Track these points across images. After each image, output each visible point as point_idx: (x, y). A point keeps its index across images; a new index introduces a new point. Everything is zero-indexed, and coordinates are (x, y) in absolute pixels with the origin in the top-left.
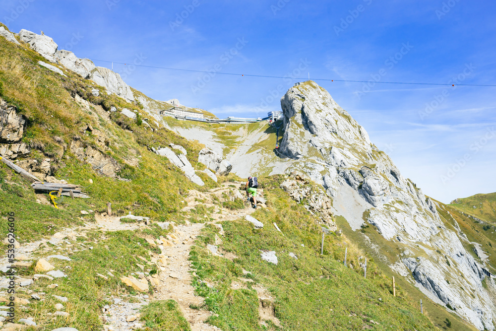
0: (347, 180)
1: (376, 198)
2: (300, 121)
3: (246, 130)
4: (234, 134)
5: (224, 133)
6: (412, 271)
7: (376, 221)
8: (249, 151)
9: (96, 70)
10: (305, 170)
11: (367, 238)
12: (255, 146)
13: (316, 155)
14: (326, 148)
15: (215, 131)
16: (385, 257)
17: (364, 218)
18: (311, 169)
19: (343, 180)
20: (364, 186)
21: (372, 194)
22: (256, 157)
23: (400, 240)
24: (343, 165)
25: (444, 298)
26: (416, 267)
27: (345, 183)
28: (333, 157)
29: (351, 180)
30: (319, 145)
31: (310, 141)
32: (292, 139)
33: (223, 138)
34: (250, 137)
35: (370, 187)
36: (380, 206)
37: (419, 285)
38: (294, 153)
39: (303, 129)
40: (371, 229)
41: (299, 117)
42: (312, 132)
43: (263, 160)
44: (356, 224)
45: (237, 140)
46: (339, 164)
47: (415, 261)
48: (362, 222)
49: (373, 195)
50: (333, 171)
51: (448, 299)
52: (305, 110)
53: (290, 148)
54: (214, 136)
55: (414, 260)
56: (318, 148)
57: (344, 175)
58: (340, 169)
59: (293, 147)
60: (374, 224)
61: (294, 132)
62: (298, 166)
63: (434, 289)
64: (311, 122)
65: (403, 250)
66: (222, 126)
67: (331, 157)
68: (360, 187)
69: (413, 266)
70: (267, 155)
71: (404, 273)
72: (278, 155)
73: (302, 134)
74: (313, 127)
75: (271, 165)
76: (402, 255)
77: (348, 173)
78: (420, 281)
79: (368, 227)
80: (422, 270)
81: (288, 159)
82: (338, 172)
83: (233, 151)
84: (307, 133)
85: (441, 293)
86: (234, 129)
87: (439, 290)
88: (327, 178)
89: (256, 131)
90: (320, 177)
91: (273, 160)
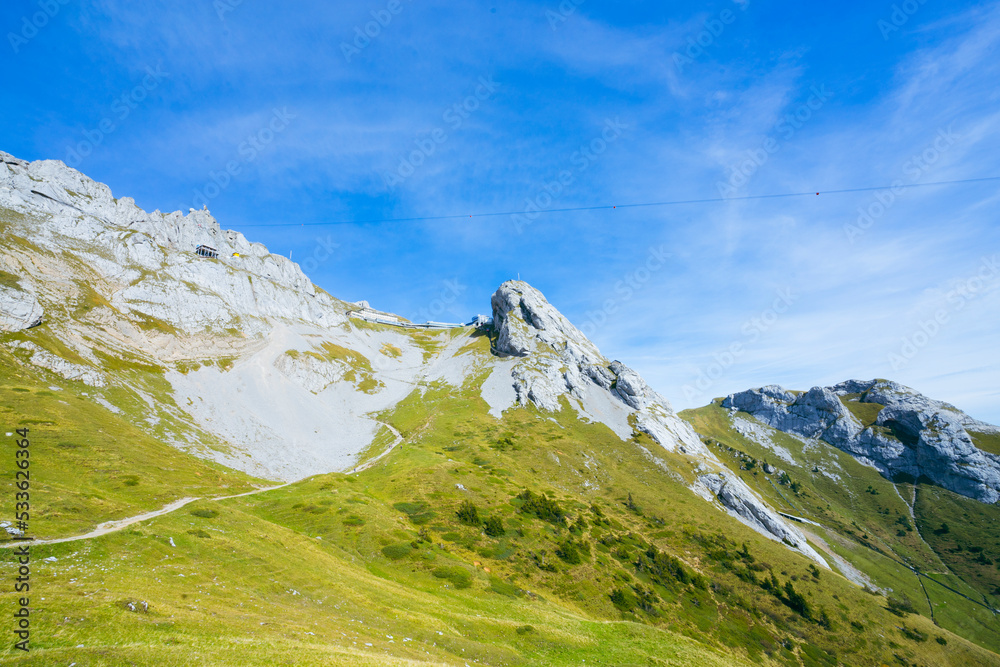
0: (595, 379)
1: (638, 398)
2: (521, 316)
3: (448, 335)
4: (433, 339)
5: (423, 338)
6: (717, 492)
7: (648, 428)
8: (456, 354)
9: (269, 256)
10: (538, 367)
11: (645, 449)
12: (463, 350)
13: (548, 350)
14: (558, 343)
15: (412, 336)
16: (679, 476)
17: (630, 424)
18: (546, 365)
19: (588, 379)
20: (619, 384)
21: (631, 393)
22: (466, 359)
23: (684, 451)
24: (585, 361)
25: (777, 529)
26: (723, 487)
27: (591, 382)
28: (571, 352)
29: (600, 377)
30: (550, 341)
31: (537, 336)
32: (514, 334)
33: (422, 343)
34: (454, 341)
35: (628, 385)
36: (643, 409)
37: (733, 514)
38: (519, 349)
39: (525, 324)
40: (644, 438)
41: (518, 310)
42: (537, 327)
43: (477, 360)
44: (624, 433)
45: (438, 345)
46: (580, 359)
47: (718, 478)
48: (630, 430)
49: (634, 394)
50: (573, 367)
51: (784, 531)
52: (526, 303)
53: (513, 343)
54: (411, 341)
55: (716, 476)
56: (549, 344)
57: (589, 373)
58: (582, 366)
59: (517, 342)
60: (646, 432)
61: (515, 327)
62: (529, 362)
63: (758, 517)
64: (535, 315)
65: (697, 465)
66: (420, 330)
67: (567, 352)
68: (613, 386)
69: (718, 486)
70: (481, 356)
71: (708, 497)
72: (497, 354)
73: (525, 329)
74: (538, 320)
75: (490, 365)
76: (697, 471)
77: (594, 369)
78: (734, 507)
79: (640, 435)
80: (732, 491)
81: (511, 357)
82: (581, 370)
83: (435, 355)
84: (532, 328)
85: (771, 523)
86: (434, 334)
87: (766, 518)
88: (569, 376)
89: (460, 336)
90: (560, 375)
91: (490, 360)
